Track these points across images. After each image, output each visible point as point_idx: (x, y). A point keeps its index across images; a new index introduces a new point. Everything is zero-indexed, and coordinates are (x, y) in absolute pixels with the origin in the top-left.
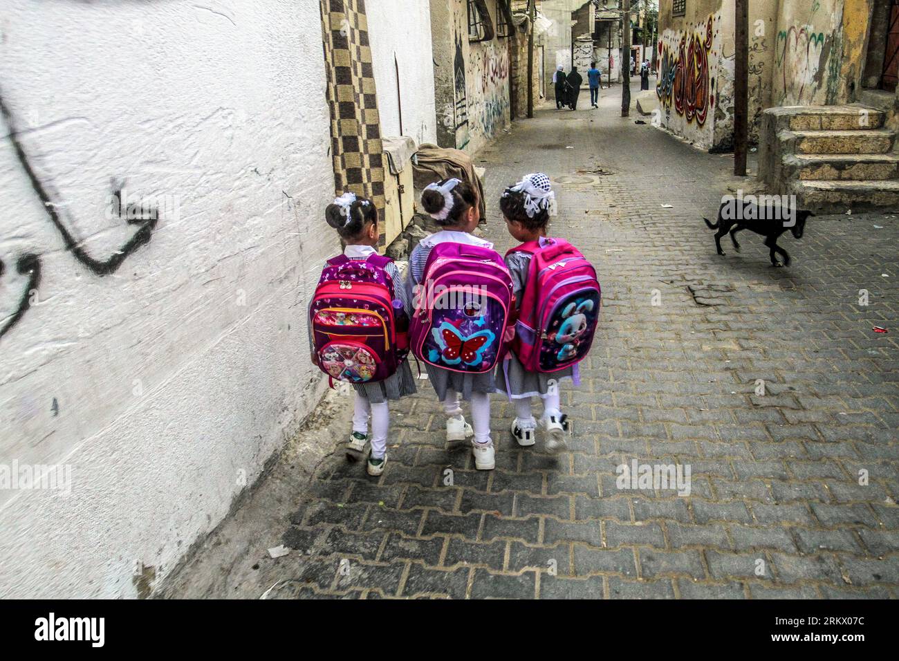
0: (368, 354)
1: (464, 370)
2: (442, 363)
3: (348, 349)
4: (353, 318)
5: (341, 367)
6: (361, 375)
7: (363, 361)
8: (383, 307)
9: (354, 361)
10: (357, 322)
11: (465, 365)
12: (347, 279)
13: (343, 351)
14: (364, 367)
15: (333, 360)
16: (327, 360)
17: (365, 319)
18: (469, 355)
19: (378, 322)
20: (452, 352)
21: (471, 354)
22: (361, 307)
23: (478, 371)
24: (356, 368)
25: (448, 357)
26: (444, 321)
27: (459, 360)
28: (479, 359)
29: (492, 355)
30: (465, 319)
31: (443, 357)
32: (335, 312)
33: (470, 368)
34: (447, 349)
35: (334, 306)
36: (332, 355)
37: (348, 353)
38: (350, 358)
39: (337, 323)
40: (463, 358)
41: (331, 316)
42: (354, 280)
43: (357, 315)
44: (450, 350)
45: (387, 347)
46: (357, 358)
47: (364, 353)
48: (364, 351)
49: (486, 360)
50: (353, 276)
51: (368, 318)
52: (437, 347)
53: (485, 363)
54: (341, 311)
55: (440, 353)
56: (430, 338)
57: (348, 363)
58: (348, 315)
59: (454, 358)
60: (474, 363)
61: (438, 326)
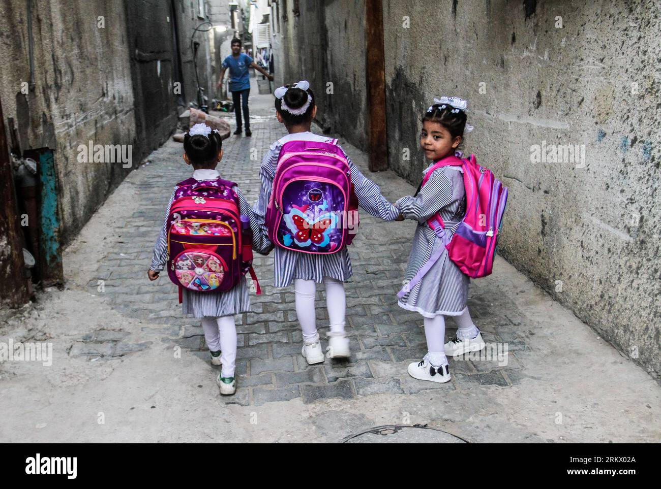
0: (218, 261)
1: (315, 251)
2: (296, 247)
3: (200, 257)
4: (206, 228)
5: (192, 275)
6: (210, 282)
7: (213, 269)
8: (232, 219)
9: (204, 269)
10: (209, 232)
11: (315, 246)
12: (200, 195)
13: (196, 258)
14: (213, 275)
15: (185, 268)
16: (180, 268)
17: (217, 229)
18: (317, 237)
19: (228, 232)
20: (302, 235)
21: (319, 236)
22: (214, 218)
23: (327, 251)
24: (206, 275)
25: (300, 241)
26: (292, 208)
27: (309, 242)
28: (327, 240)
29: (338, 236)
30: (310, 204)
31: (296, 241)
32: (191, 223)
33: (321, 249)
34: (298, 232)
35: (190, 217)
36: (185, 263)
37: (200, 262)
38: (200, 266)
39: (192, 232)
40: (313, 241)
41: (187, 226)
42: (206, 196)
43: (210, 225)
44: (300, 233)
45: (234, 257)
46: (207, 266)
47: (215, 262)
48: (215, 258)
49: (334, 240)
50: (205, 194)
51: (219, 228)
52: (290, 231)
53: (332, 244)
54: (196, 222)
55: (292, 238)
56: (283, 225)
57: (199, 270)
58: (202, 225)
59: (305, 240)
60: (323, 245)
61: (288, 212)
